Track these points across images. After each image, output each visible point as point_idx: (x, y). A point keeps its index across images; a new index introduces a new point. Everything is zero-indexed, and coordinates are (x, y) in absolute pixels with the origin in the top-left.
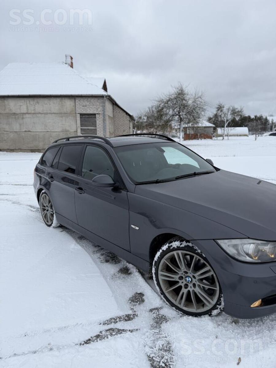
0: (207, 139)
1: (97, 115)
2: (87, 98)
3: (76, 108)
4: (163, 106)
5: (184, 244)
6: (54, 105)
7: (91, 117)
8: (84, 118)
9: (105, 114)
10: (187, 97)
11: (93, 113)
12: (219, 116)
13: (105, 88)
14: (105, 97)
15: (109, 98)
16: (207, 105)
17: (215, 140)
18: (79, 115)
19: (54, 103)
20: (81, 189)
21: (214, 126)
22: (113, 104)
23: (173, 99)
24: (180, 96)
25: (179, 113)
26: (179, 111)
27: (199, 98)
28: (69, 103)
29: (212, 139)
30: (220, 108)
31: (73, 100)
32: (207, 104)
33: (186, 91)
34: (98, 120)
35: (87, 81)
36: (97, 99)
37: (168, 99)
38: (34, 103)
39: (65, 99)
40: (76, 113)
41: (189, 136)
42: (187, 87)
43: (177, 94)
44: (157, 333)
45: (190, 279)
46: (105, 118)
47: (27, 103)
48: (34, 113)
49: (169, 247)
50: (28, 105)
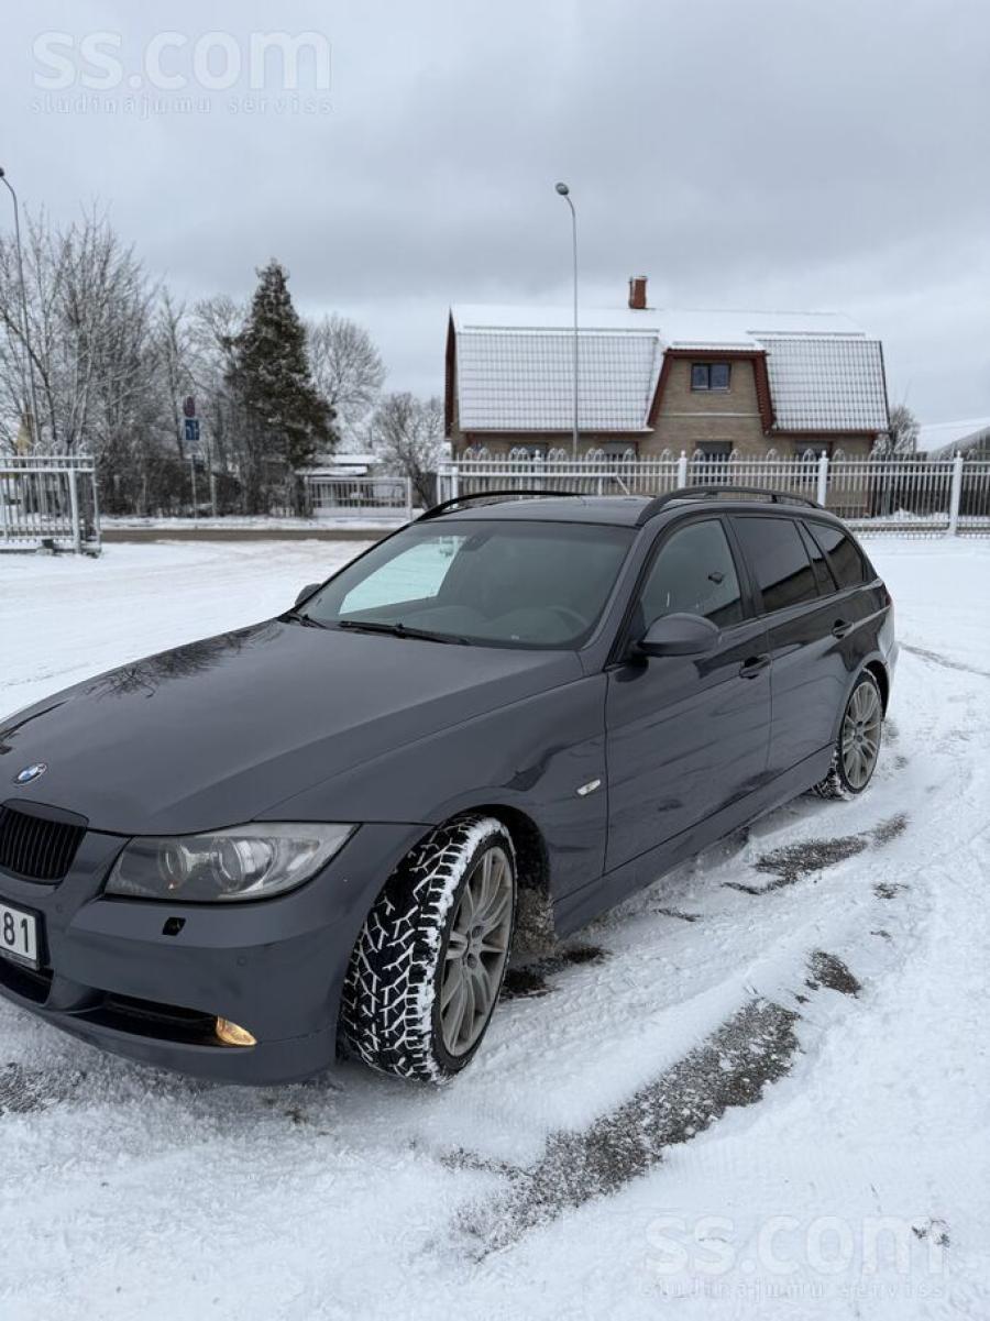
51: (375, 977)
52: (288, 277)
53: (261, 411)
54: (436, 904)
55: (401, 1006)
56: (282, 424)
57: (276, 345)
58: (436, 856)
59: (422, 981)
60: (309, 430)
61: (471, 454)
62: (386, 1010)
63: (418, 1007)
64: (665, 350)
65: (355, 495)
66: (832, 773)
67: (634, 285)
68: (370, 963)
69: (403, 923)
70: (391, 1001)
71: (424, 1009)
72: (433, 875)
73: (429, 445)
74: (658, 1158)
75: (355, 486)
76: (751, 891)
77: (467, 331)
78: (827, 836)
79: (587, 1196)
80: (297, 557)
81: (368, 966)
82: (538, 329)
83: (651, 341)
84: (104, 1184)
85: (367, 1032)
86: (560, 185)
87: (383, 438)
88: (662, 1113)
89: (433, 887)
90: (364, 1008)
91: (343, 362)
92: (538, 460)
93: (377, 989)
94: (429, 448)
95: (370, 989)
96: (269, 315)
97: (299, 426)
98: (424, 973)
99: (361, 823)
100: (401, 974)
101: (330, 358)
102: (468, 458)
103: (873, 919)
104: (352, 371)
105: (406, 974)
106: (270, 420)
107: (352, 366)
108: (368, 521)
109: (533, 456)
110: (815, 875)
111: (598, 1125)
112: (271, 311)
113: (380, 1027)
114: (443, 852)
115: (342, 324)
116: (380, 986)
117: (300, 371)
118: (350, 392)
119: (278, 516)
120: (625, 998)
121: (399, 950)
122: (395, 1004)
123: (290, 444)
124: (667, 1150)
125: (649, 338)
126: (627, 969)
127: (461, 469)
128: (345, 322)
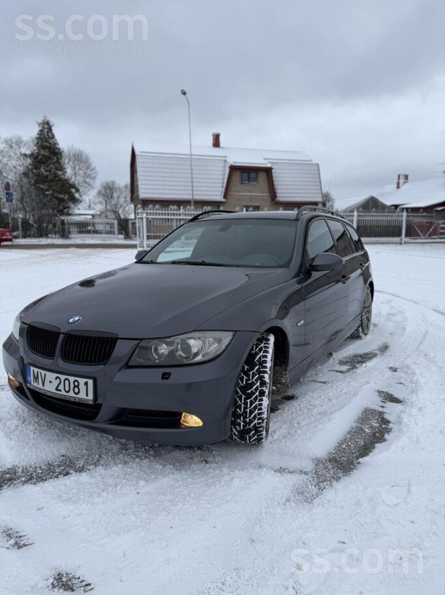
51: (243, 396)
52: (53, 125)
53: (42, 189)
54: (266, 365)
55: (255, 407)
56: (52, 195)
57: (49, 158)
58: (260, 346)
59: (264, 396)
60: (66, 197)
61: (151, 208)
62: (248, 410)
63: (263, 407)
64: (230, 165)
65: (89, 228)
66: (359, 327)
67: (215, 136)
68: (240, 390)
69: (253, 373)
70: (251, 406)
71: (265, 408)
72: (261, 354)
73: (125, 205)
74: (359, 463)
75: (90, 223)
76: (341, 372)
77: (141, 154)
78: (361, 351)
79: (339, 478)
80: (67, 255)
81: (239, 392)
82: (174, 154)
83: (224, 161)
84: (138, 493)
85: (239, 420)
86: (182, 90)
87: (103, 201)
88: (352, 448)
89: (263, 358)
90: (238, 410)
91: (77, 168)
92: (182, 211)
93: (244, 401)
94: (126, 207)
95: (241, 402)
96: (45, 144)
97: (62, 196)
98: (265, 392)
99: (236, 331)
100: (255, 394)
101: (71, 166)
102: (150, 209)
103: (394, 379)
104: (81, 172)
105: (257, 393)
106: (47, 193)
107: (81, 169)
108: (95, 240)
109: (180, 209)
110: (364, 365)
111: (329, 454)
112: (46, 141)
113: (245, 417)
114: (263, 345)
115: (76, 150)
116: (245, 399)
117: (61, 170)
118: (80, 181)
119: (52, 238)
120: (315, 411)
121: (253, 384)
122: (253, 407)
123: (58, 204)
124: (361, 460)
125: (223, 160)
126: (310, 401)
127: (147, 215)
128: (78, 149)
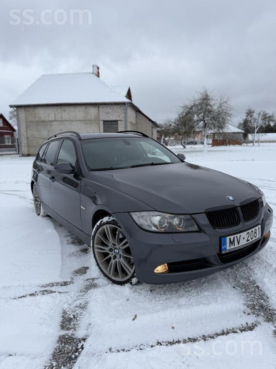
0: (236, 145)
1: (119, 121)
2: (110, 105)
3: (99, 115)
4: (187, 111)
5: (111, 218)
6: (79, 113)
7: (114, 124)
8: (107, 124)
9: (126, 121)
10: (212, 103)
11: (115, 120)
12: (249, 122)
13: (129, 95)
14: (127, 104)
15: (131, 105)
16: (233, 110)
17: (245, 146)
18: (102, 121)
19: (79, 111)
20: (53, 178)
21: (243, 131)
22: (136, 111)
23: (197, 105)
24: (205, 101)
25: (204, 118)
26: (204, 116)
27: (225, 103)
28: (93, 111)
29: (241, 145)
30: (250, 113)
31: (97, 108)
32: (232, 108)
33: (211, 95)
34: (120, 126)
35: (111, 89)
36: (119, 106)
37: (192, 104)
38: (62, 111)
39: (89, 107)
40: (99, 120)
41: (217, 142)
42: (212, 92)
43: (202, 99)
44: (81, 296)
45: (118, 251)
46: (126, 124)
47: (55, 111)
48: (61, 121)
49: (101, 222)
50: (56, 113)
